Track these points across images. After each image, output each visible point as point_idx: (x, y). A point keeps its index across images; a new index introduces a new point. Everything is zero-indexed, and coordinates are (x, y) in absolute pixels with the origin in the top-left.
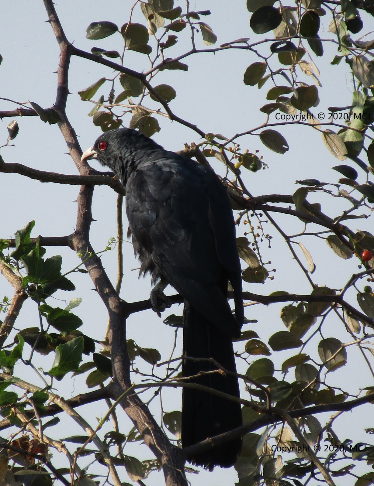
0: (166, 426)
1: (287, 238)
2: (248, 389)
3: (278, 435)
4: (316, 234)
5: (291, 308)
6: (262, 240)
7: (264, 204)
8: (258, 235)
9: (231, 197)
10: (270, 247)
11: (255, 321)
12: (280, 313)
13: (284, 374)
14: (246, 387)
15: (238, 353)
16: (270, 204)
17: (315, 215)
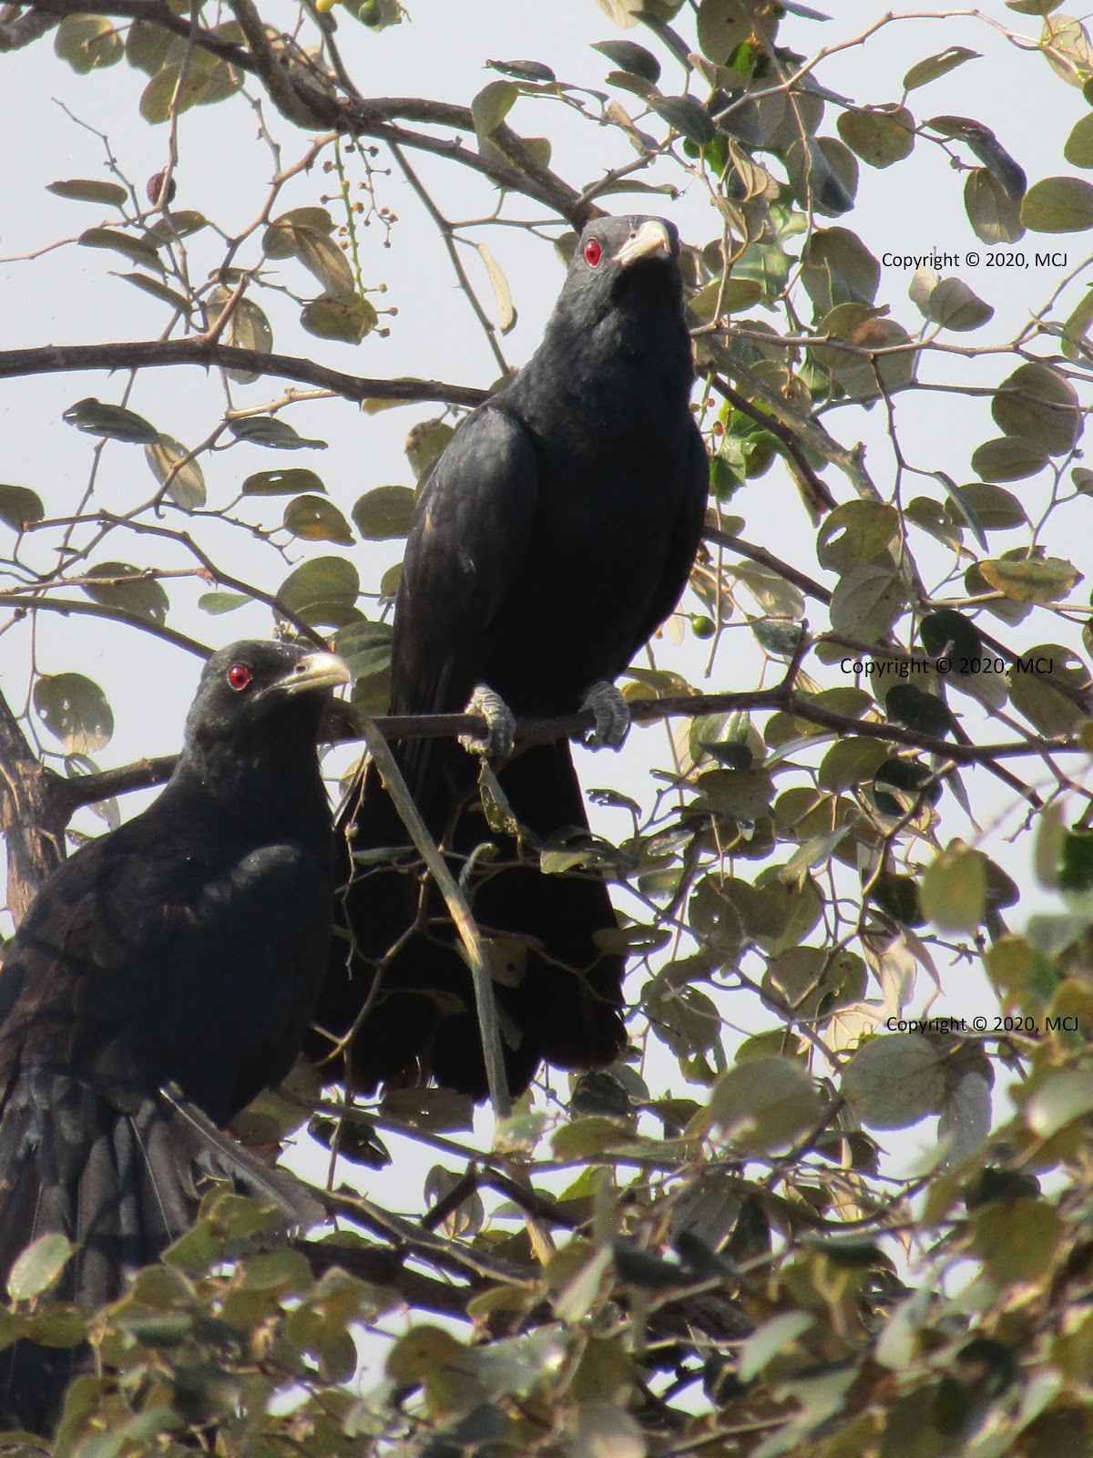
0: (38, 712)
1: (447, 227)
2: (279, 633)
3: (348, 775)
4: (528, 226)
5: (436, 428)
6: (367, 223)
7: (387, 123)
8: (360, 208)
9: (297, 90)
10: (387, 245)
11: (321, 445)
12: (404, 439)
13: (385, 606)
14: (275, 626)
15: (261, 529)
16: (402, 123)
17: (527, 172)
